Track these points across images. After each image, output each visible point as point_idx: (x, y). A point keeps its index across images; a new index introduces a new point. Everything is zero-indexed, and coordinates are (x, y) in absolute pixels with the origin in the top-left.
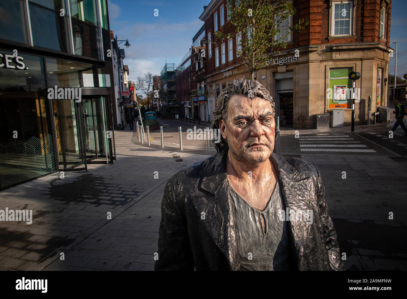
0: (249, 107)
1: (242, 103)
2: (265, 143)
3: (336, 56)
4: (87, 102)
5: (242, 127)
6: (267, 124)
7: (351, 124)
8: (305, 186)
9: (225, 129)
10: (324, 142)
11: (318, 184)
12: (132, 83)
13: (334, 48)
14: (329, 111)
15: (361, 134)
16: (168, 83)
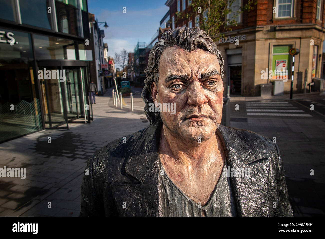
0: (185, 63)
1: (177, 57)
2: (208, 115)
3: (279, 35)
4: (70, 72)
5: (176, 91)
6: (212, 88)
7: (290, 93)
8: (262, 170)
9: (158, 94)
10: (267, 107)
11: (278, 165)
12: (111, 58)
13: (278, 28)
14: (271, 81)
15: (299, 101)
16: (140, 59)
